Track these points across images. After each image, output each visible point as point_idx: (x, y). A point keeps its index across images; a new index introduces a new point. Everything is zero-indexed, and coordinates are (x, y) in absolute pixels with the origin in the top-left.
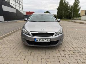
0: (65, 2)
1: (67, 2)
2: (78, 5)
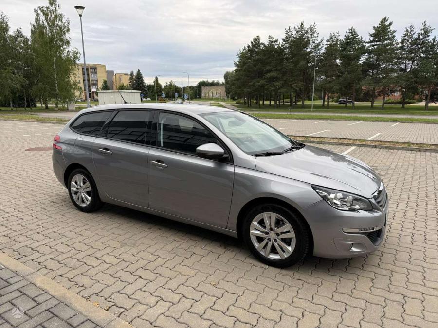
2: (64, 37)
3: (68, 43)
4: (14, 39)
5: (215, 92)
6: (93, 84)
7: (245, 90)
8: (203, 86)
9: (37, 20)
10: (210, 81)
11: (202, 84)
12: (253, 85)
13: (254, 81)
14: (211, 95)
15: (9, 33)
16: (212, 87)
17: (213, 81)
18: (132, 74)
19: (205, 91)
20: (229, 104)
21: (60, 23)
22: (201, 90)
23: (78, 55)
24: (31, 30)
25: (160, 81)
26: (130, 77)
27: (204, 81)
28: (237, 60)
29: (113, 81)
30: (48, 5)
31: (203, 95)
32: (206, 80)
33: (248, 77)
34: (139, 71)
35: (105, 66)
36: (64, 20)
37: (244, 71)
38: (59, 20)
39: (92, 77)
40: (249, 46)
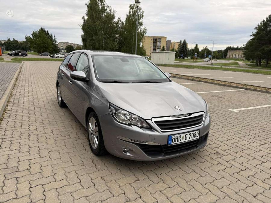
0: (104, 9)
1: (111, 10)
2: (140, 21)
3: (142, 24)
4: (117, 23)
5: (238, 54)
6: (158, 49)
7: (255, 53)
8: (229, 50)
9: (130, 12)
10: (235, 47)
11: (229, 49)
12: (263, 50)
13: (264, 47)
14: (234, 56)
15: (114, 20)
16: (236, 51)
17: (238, 47)
18: (180, 42)
19: (229, 53)
20: (244, 63)
21: (139, 13)
22: (227, 53)
23: (146, 31)
24: (126, 18)
25: (198, 47)
26: (179, 44)
27: (230, 47)
28: (255, 31)
29: (169, 47)
30: (134, 3)
31: (228, 56)
32: (232, 46)
33: (260, 43)
34: (185, 40)
35: (166, 37)
36: (141, 11)
37: (257, 39)
38: (139, 11)
39: (158, 44)
40: (264, 21)
